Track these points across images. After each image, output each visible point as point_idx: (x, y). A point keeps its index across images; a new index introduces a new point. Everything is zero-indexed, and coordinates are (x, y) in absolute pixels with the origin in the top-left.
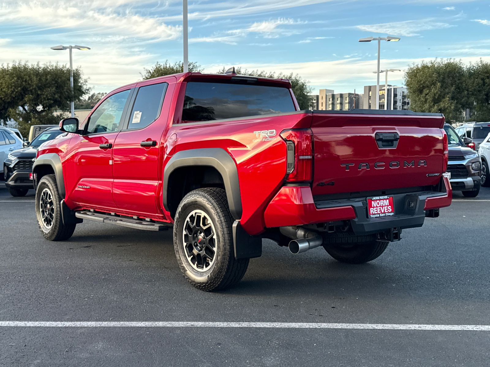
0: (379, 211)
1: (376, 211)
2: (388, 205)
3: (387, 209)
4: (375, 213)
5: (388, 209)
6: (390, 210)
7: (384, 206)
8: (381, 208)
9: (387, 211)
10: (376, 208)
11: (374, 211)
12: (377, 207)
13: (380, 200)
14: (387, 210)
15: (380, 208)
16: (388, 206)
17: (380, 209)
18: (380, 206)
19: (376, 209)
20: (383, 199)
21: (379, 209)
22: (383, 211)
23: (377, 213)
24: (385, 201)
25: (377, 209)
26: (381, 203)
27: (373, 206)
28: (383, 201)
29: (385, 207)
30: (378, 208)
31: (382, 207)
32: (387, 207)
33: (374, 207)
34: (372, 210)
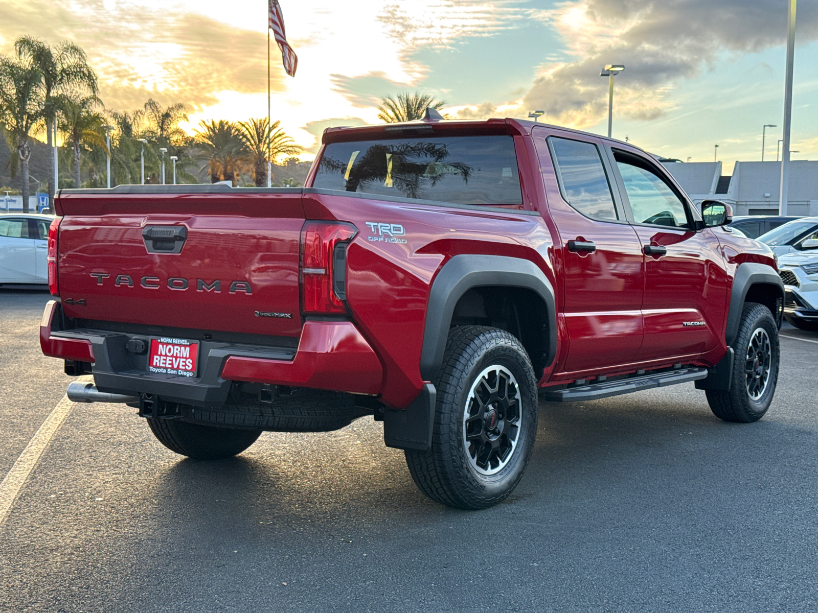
0: (169, 364)
1: (163, 363)
2: (188, 356)
3: (184, 364)
4: (162, 365)
5: (186, 365)
6: (189, 367)
7: (180, 357)
8: (174, 359)
9: (184, 368)
10: (165, 358)
11: (160, 361)
12: (166, 355)
13: (173, 345)
14: (183, 366)
15: (171, 358)
16: (186, 358)
17: (172, 360)
18: (172, 356)
19: (164, 360)
20: (180, 345)
21: (170, 360)
22: (175, 366)
23: (164, 365)
24: (183, 348)
25: (166, 360)
26: (175, 351)
27: (159, 353)
28: (179, 348)
29: (182, 360)
30: (168, 358)
31: (176, 358)
32: (184, 360)
33: (161, 355)
34: (157, 359)
